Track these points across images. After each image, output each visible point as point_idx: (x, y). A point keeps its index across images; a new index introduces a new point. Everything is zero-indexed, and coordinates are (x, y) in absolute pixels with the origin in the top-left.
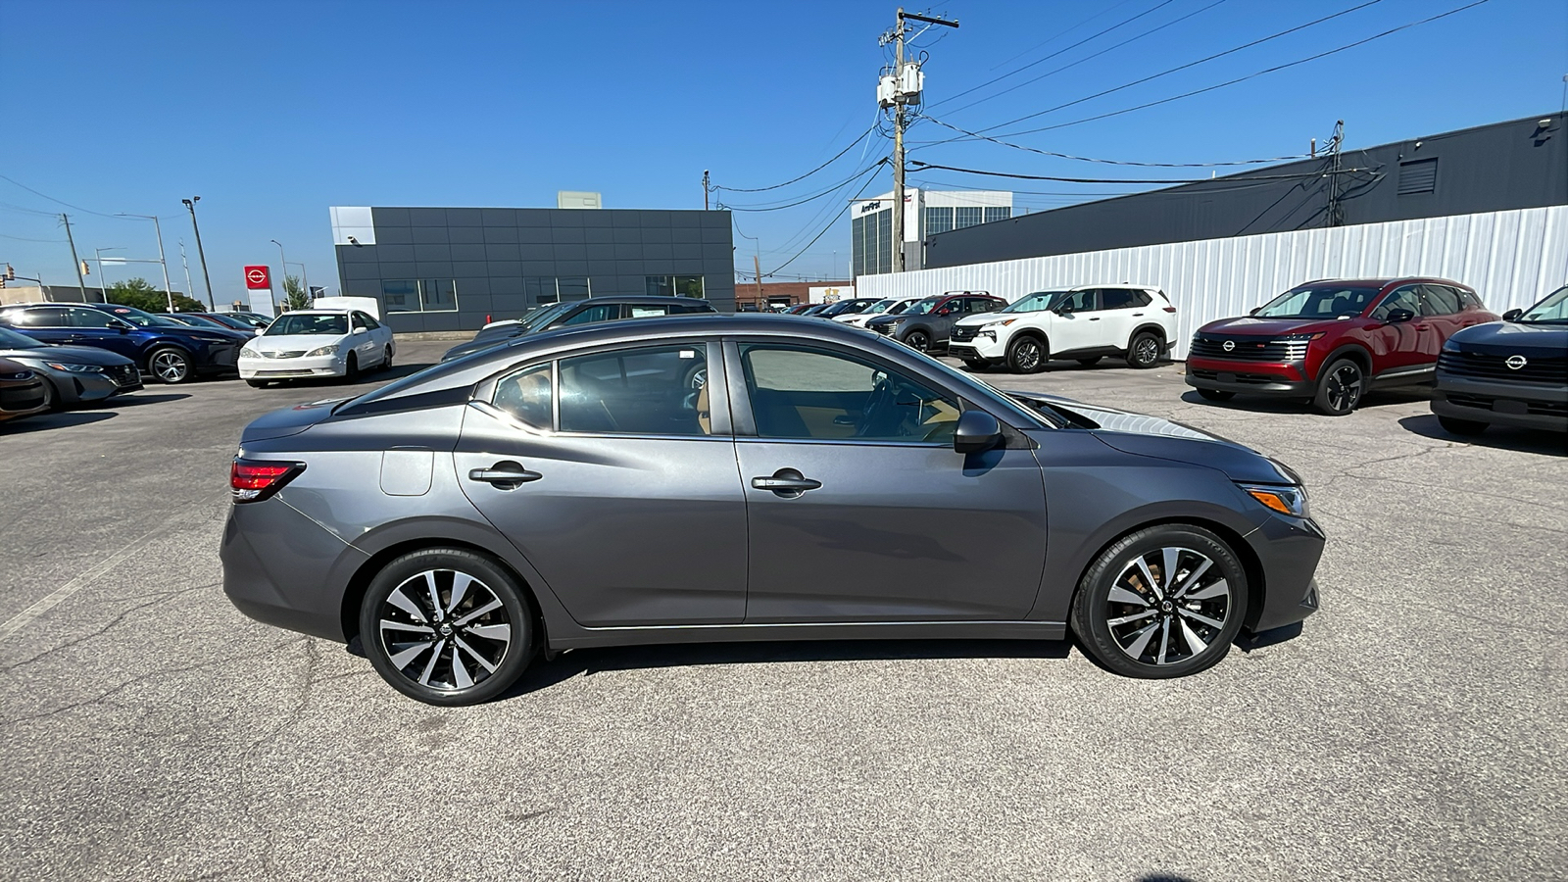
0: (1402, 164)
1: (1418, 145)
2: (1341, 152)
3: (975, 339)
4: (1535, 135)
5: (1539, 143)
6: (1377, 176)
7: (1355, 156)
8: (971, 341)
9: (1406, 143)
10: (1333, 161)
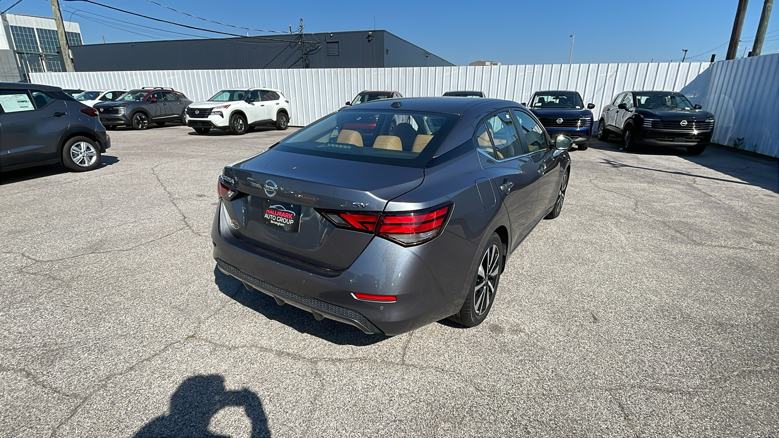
0: (327, 42)
1: (332, 35)
2: (304, 33)
3: (209, 116)
4: (368, 38)
5: (369, 41)
6: (319, 46)
7: (309, 36)
8: (207, 117)
9: (327, 33)
10: (301, 37)
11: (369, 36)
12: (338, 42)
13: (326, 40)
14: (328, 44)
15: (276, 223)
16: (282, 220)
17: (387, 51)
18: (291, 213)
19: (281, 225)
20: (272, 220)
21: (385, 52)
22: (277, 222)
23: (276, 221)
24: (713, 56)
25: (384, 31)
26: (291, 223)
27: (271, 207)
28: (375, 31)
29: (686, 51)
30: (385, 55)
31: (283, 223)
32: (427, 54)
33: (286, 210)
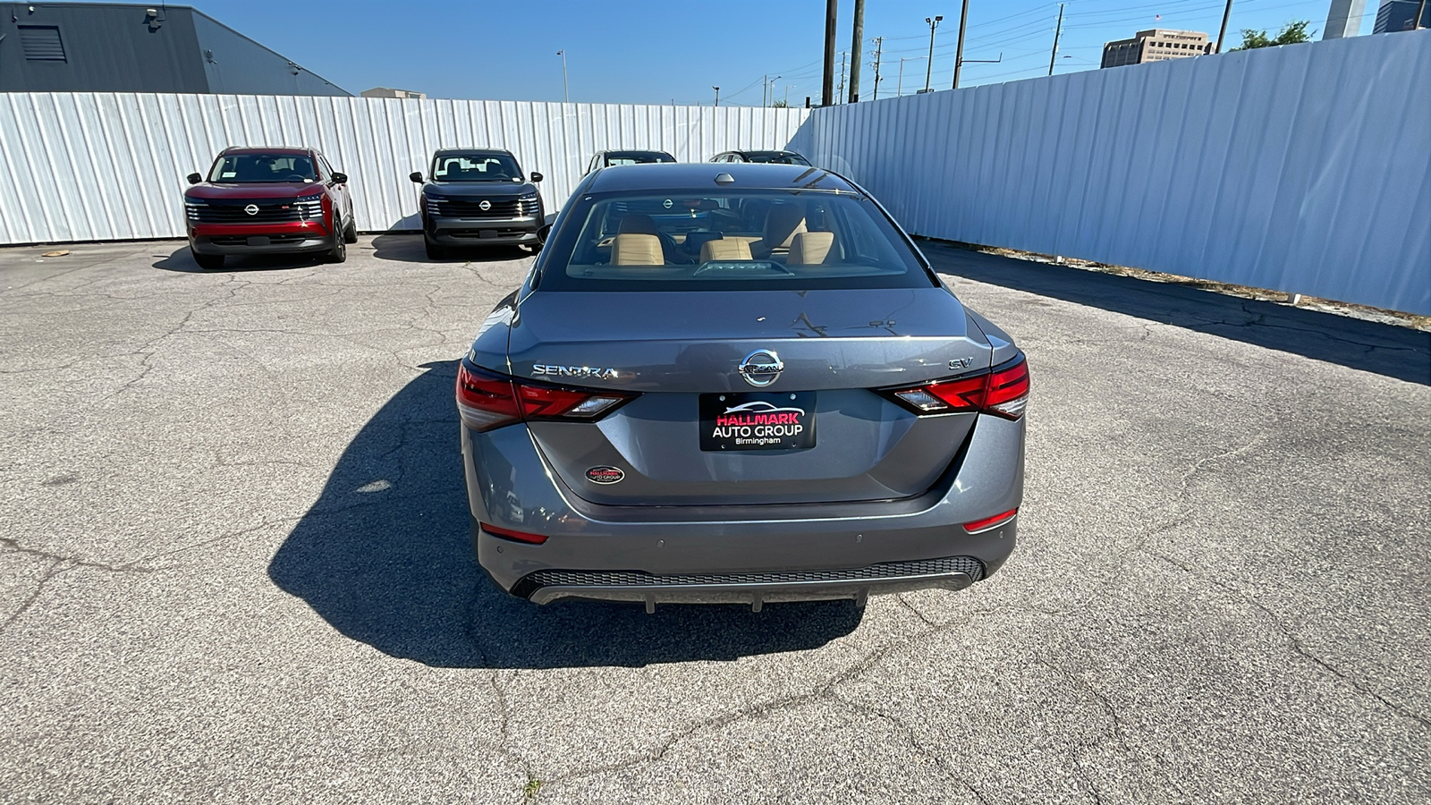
0: (22, 27)
4: (146, 22)
5: (152, 30)
9: (17, 5)
11: (149, 18)
12: (56, 28)
13: (14, 20)
14: (24, 31)
15: (754, 441)
16: (769, 430)
17: (209, 55)
18: (794, 412)
19: (771, 441)
20: (740, 436)
21: (204, 59)
22: (759, 438)
23: (753, 436)
24: (808, 99)
25: (190, 8)
26: (796, 431)
27: (729, 410)
28: (163, 8)
29: (717, 89)
30: (207, 66)
31: (775, 437)
32: (295, 71)
33: (776, 409)
